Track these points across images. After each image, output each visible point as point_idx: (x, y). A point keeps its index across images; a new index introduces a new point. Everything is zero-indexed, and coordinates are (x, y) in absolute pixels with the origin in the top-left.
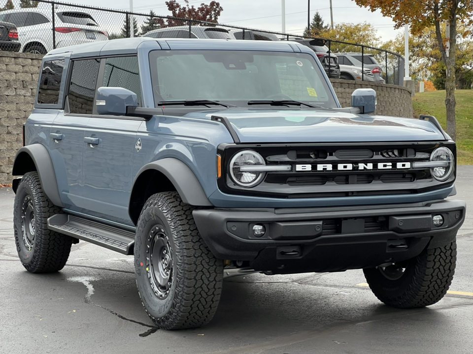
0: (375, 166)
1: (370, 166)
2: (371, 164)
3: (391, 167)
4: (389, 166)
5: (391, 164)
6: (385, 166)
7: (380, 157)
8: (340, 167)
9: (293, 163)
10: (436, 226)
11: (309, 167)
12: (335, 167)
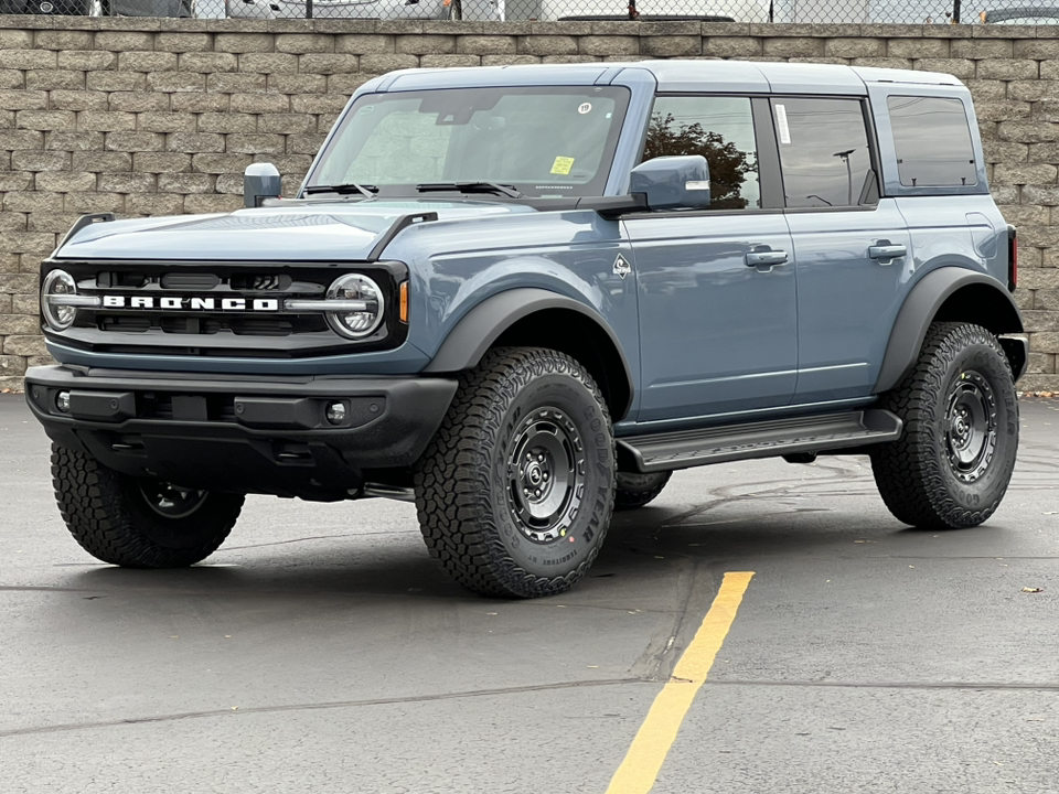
0: (218, 304)
1: (209, 304)
2: (212, 300)
3: (243, 307)
4: (241, 304)
5: (243, 301)
6: (234, 304)
7: (227, 288)
8: (164, 302)
9: (101, 293)
10: (332, 421)
11: (120, 301)
12: (157, 303)
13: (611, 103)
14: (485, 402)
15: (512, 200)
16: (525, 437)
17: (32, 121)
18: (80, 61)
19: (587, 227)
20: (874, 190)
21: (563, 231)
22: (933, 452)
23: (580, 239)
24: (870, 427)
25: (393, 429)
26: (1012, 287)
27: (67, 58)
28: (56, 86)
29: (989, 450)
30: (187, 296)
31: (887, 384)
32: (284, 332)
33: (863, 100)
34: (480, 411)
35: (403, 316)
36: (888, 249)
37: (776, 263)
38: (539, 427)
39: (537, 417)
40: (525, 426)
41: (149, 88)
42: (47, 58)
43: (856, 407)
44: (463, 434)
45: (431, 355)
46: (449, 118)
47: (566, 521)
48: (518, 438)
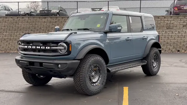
0: (41, 47)
1: (39, 47)
3: (44, 48)
8: (33, 47)
9: (24, 45)
10: (58, 68)
11: (27, 47)
12: (32, 47)
13: (106, 16)
14: (85, 64)
15: (91, 31)
16: (92, 69)
17: (51, 26)
18: (55, 20)
19: (102, 35)
20: (143, 29)
21: (98, 35)
22: (151, 66)
23: (101, 37)
24: (143, 63)
25: (69, 69)
26: (159, 41)
27: (54, 20)
28: (53, 23)
29: (157, 65)
30: (36, 46)
31: (144, 56)
32: (51, 52)
33: (141, 17)
34: (84, 65)
35: (70, 50)
36: (144, 38)
37: (130, 40)
38: (94, 67)
39: (94, 66)
40: (92, 67)
41: (62, 23)
42: (52, 20)
43: (140, 60)
44: (81, 69)
45: (75, 56)
46: (82, 19)
47: (99, 82)
48: (91, 69)
